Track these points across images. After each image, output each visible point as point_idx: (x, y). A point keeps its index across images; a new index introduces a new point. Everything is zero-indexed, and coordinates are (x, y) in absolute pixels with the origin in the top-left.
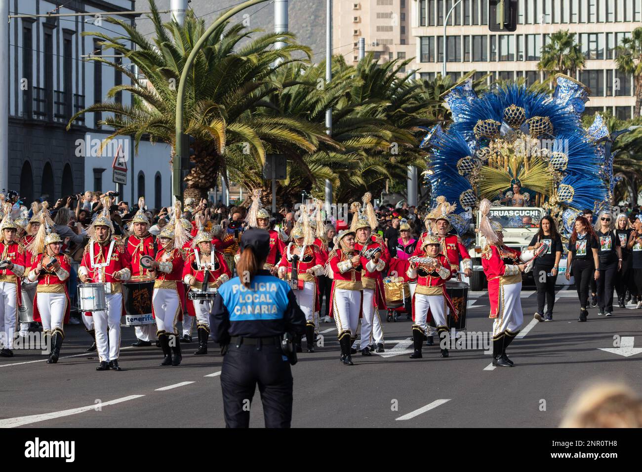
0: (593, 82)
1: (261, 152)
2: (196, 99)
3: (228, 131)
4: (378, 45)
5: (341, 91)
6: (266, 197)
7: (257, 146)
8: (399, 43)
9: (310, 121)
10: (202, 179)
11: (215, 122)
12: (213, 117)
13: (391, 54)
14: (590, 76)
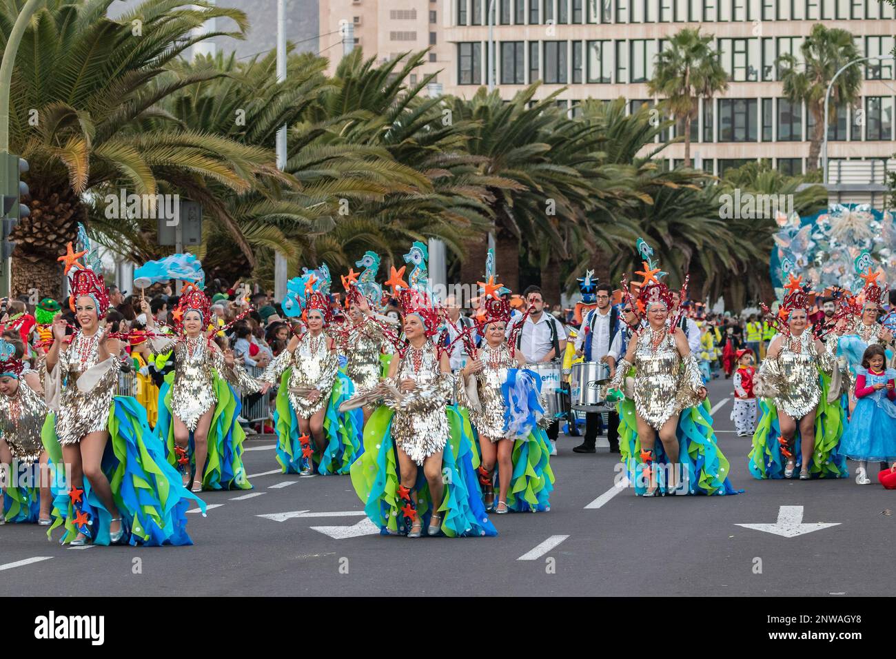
0: (740, 120)
3: (93, 159)
5: (301, 96)
11: (72, 142)
12: (68, 132)
14: (736, 108)
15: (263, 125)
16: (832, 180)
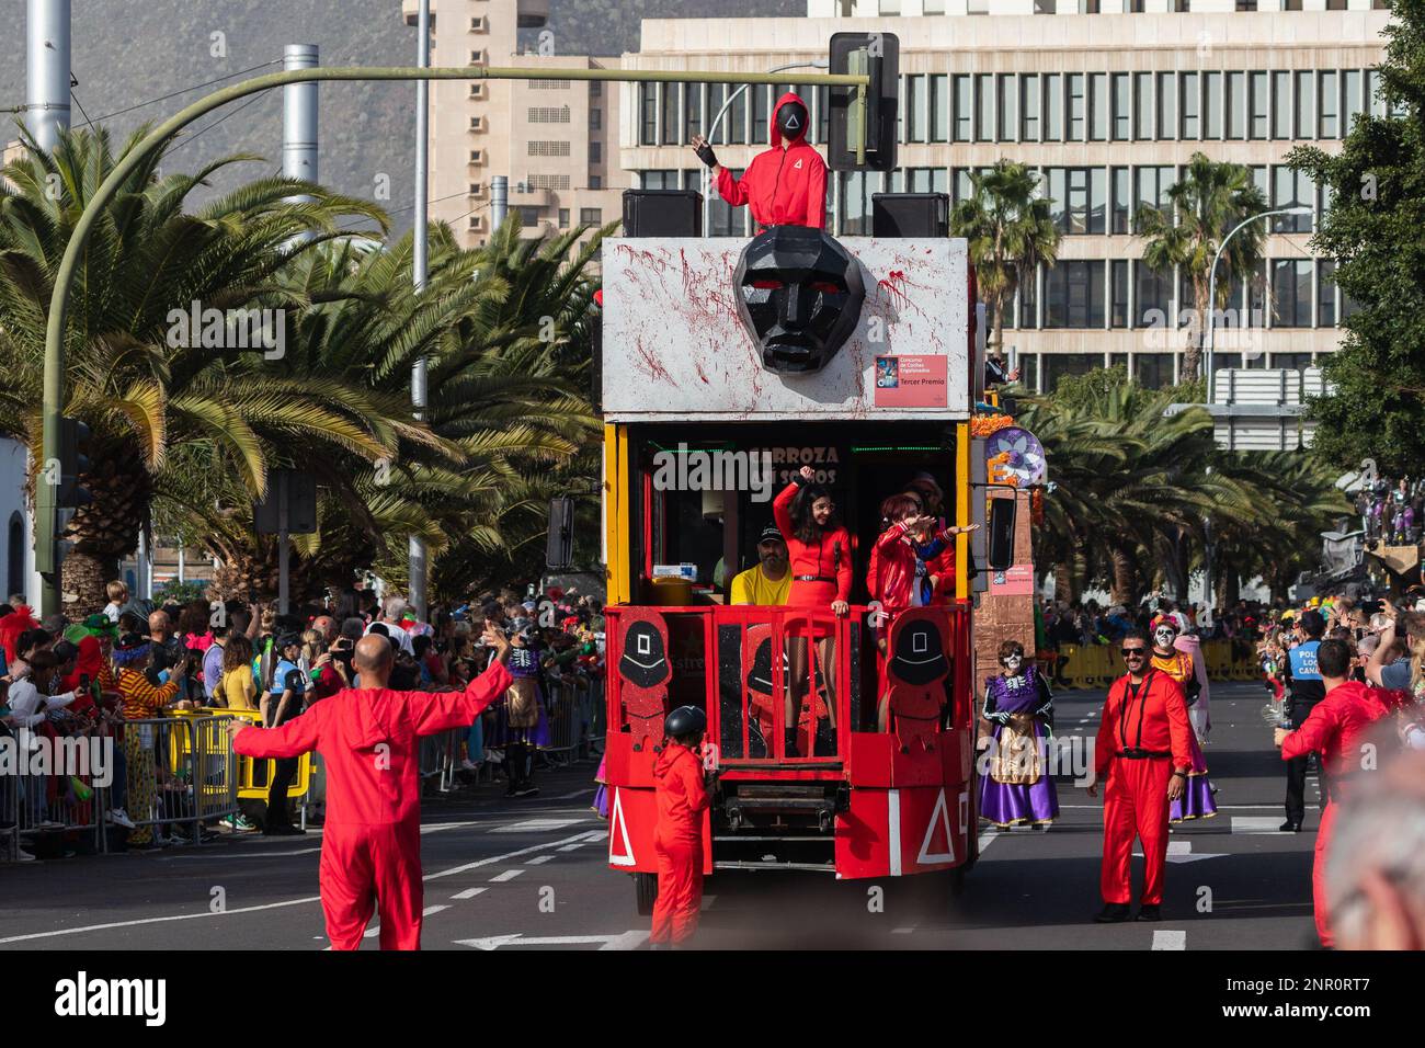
0: (1078, 292)
1: (255, 461)
2: (89, 330)
3: (171, 412)
4: (531, 189)
5: (453, 312)
6: (261, 577)
7: (244, 448)
8: (586, 185)
9: (374, 389)
10: (104, 530)
11: (138, 389)
12: (132, 374)
13: (563, 214)
14: (1071, 276)
15: (396, 354)
16: (1222, 396)
